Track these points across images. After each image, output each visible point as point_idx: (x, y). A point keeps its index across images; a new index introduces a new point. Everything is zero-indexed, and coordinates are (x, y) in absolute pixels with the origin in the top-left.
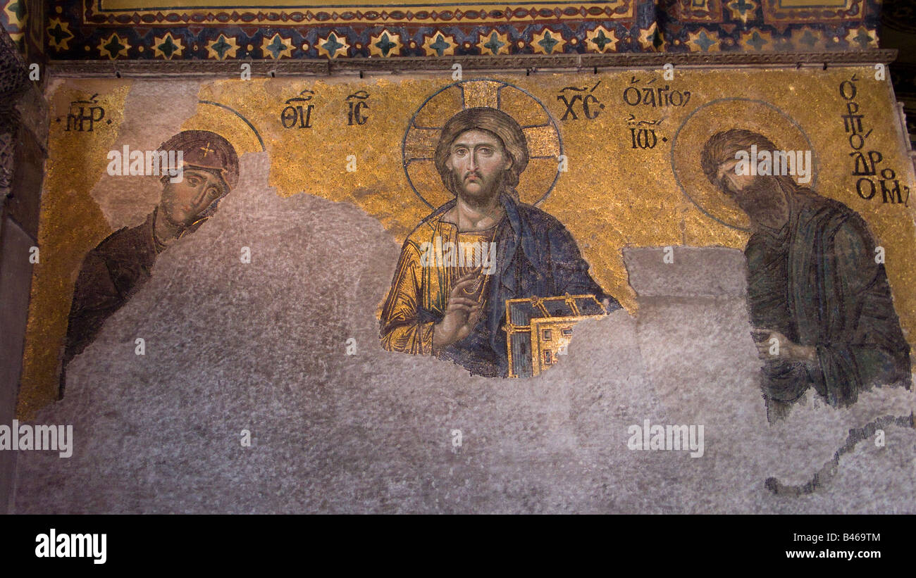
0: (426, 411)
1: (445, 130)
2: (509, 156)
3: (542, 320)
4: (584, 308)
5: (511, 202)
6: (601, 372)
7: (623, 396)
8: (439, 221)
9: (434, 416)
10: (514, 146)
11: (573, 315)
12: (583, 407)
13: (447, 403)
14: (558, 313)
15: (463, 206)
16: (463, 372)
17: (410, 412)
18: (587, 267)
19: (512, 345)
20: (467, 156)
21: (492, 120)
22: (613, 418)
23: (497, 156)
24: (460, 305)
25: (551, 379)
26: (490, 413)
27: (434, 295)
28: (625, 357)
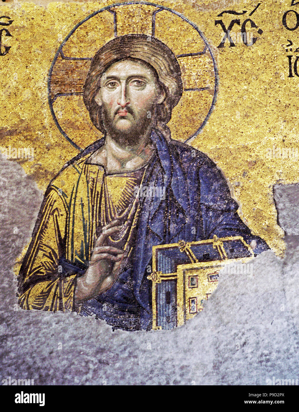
0: (65, 372)
1: (96, 60)
2: (162, 88)
3: (188, 266)
4: (232, 251)
5: (162, 139)
6: (246, 317)
7: (266, 341)
8: (86, 163)
9: (73, 378)
10: (168, 77)
11: (220, 259)
12: (226, 355)
13: (87, 362)
14: (206, 258)
15: (111, 144)
16: (105, 326)
17: (48, 375)
18: (237, 207)
19: (157, 294)
20: (118, 89)
21: (146, 48)
22: (256, 365)
23: (151, 88)
24: (105, 255)
25: (195, 329)
26: (132, 369)
27: (77, 244)
28: (270, 301)
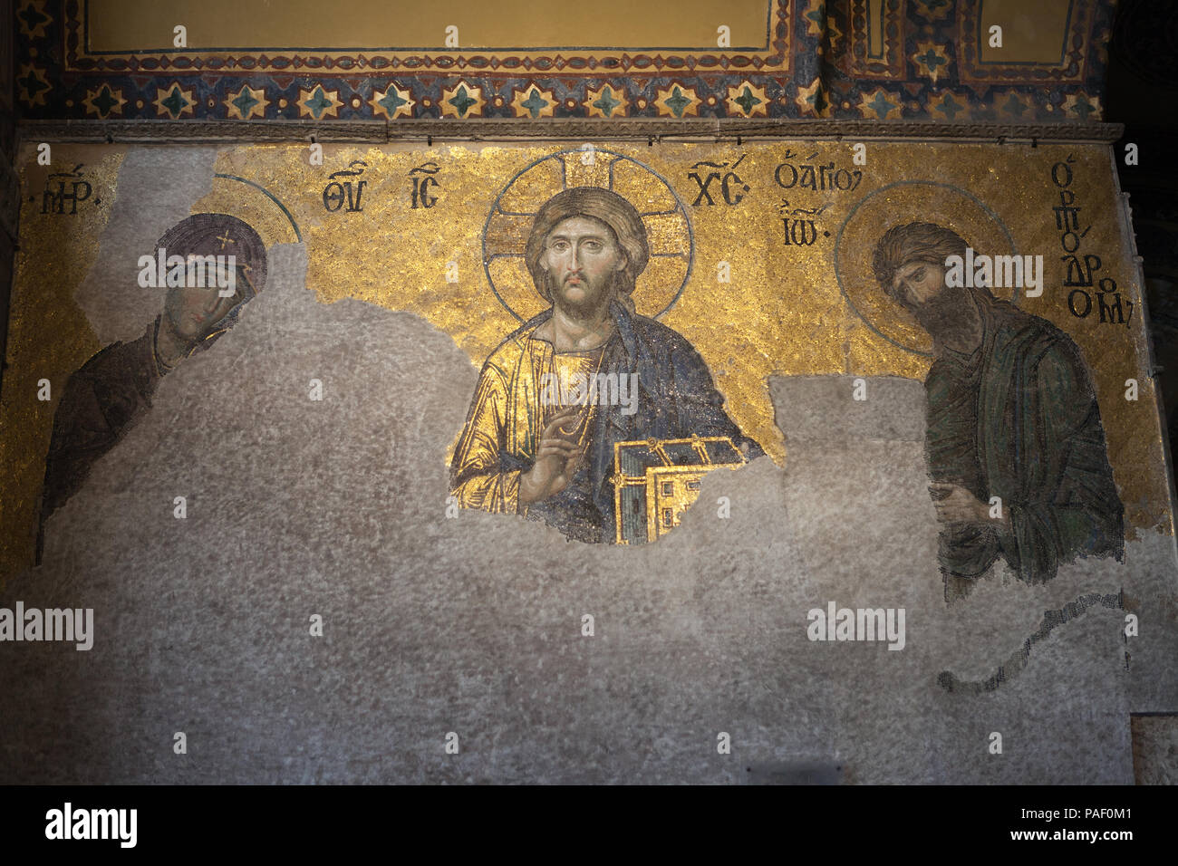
0: (508, 585)
1: (540, 217)
2: (623, 252)
3: (660, 470)
4: (716, 454)
5: (626, 313)
6: (736, 537)
7: (763, 568)
8: (530, 338)
9: (519, 593)
10: (630, 239)
11: (702, 464)
12: (711, 582)
13: (535, 577)
14: (681, 461)
15: (561, 318)
16: (557, 536)
17: (487, 588)
18: (722, 401)
20: (568, 251)
21: (602, 204)
22: (749, 596)
23: (607, 252)
24: (555, 449)
25: (671, 546)
26: (591, 589)
27: (521, 435)
28: (768, 519)
